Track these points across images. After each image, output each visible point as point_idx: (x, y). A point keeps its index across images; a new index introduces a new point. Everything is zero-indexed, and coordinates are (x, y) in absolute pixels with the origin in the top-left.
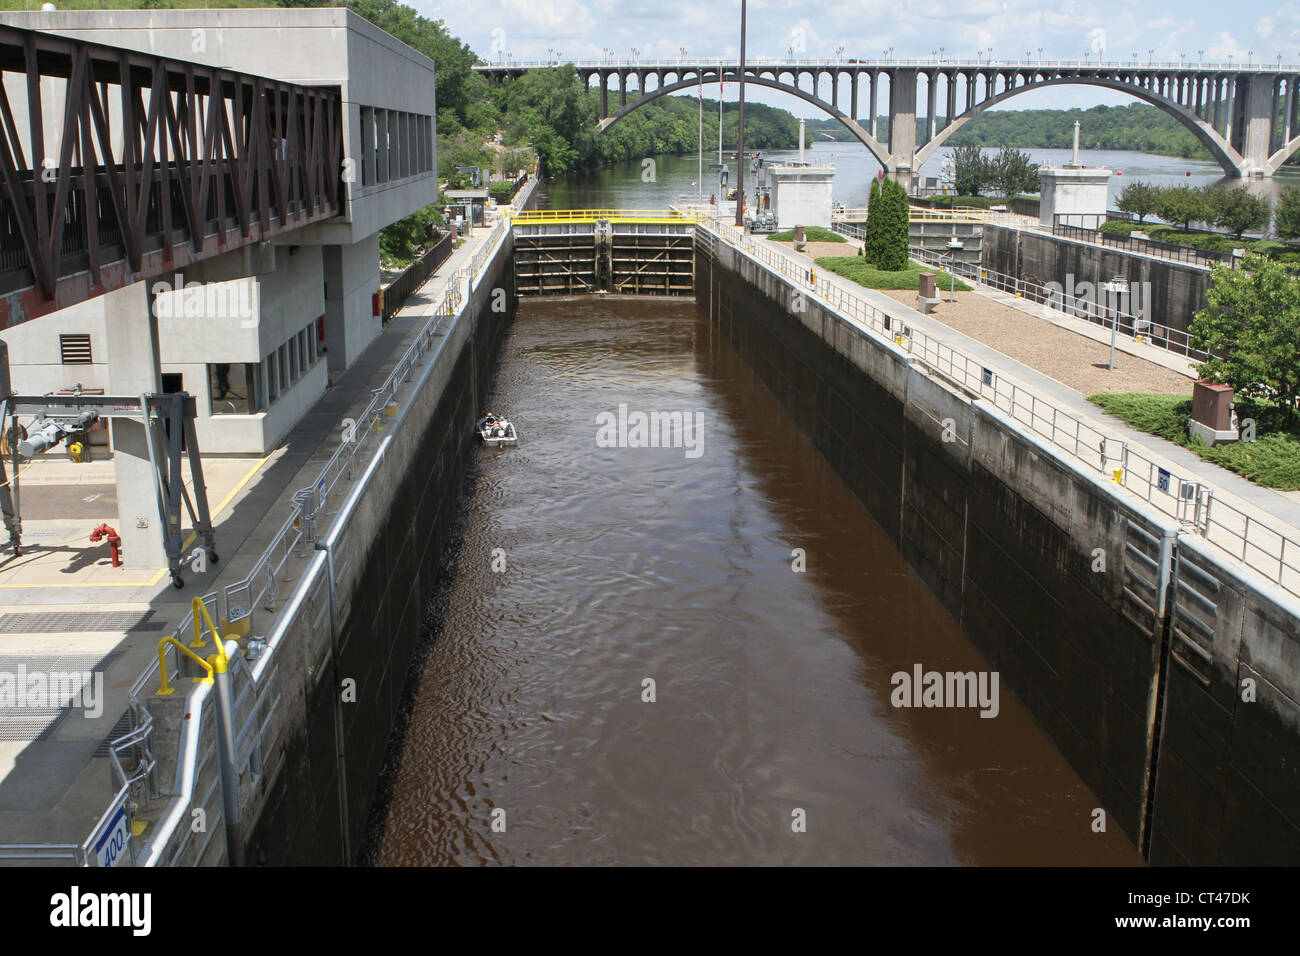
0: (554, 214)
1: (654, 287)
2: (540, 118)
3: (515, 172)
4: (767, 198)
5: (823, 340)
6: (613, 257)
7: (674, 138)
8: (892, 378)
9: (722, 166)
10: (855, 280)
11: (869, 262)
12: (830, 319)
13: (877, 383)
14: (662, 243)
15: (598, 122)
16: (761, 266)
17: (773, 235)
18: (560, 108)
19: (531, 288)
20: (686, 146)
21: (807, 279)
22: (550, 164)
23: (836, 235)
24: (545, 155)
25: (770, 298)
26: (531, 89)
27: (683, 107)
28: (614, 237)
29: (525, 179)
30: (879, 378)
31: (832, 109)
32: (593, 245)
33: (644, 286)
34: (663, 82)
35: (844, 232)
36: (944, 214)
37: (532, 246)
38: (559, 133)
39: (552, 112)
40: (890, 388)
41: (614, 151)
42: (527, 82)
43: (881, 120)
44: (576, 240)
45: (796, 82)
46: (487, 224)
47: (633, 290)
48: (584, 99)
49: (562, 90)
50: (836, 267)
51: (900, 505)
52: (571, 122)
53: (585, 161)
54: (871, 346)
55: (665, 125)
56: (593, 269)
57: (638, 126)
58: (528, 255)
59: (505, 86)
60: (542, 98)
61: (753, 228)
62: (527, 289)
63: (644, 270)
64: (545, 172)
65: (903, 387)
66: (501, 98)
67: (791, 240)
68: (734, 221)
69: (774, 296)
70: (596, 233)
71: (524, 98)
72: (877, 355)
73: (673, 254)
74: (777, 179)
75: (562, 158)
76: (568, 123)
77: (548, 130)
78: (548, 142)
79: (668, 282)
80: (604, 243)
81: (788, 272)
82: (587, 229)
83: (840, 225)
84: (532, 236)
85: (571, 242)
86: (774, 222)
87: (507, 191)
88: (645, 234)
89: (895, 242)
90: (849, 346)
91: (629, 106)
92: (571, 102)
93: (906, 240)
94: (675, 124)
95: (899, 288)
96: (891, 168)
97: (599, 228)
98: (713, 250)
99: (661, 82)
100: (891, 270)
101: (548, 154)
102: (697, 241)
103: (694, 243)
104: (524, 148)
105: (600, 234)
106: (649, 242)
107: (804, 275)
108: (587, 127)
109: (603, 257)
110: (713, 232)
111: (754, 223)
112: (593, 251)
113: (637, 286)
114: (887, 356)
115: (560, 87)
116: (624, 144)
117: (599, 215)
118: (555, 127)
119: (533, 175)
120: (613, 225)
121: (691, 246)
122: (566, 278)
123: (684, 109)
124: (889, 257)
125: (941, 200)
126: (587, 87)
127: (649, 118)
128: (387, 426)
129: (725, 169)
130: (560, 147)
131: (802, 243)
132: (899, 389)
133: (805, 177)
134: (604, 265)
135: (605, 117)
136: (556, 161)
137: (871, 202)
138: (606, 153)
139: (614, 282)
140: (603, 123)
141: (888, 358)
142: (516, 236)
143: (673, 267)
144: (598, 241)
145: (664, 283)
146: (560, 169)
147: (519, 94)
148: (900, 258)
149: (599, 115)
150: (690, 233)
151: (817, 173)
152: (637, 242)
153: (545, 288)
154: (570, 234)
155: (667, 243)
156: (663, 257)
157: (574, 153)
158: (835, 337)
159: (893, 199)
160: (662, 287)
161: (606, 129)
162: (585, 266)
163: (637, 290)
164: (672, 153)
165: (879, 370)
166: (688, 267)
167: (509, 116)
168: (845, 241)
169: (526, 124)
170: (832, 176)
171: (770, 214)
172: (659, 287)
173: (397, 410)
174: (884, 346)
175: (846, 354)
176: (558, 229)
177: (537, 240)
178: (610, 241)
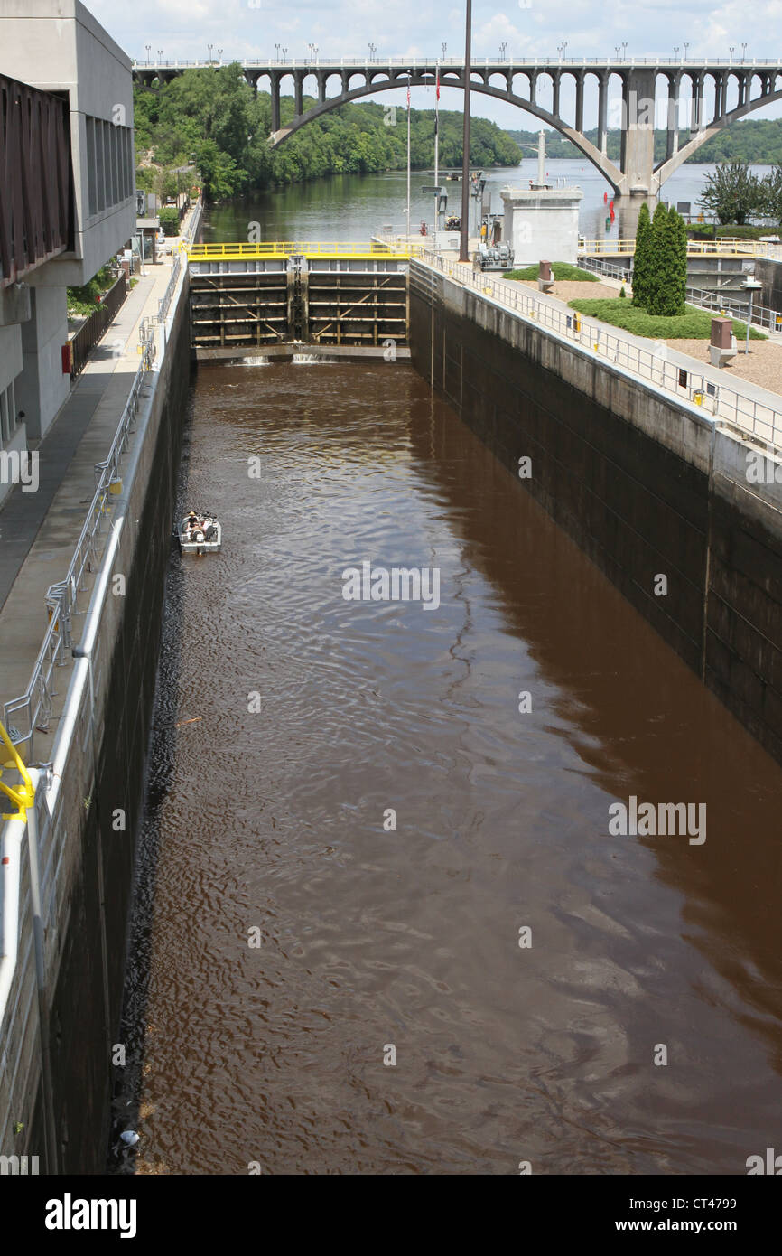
0: (221, 248)
1: (359, 336)
2: (200, 129)
3: (175, 195)
4: (497, 227)
5: (594, 398)
6: (309, 301)
7: (356, 155)
8: (692, 445)
9: (439, 189)
10: (624, 327)
11: (637, 305)
12: (603, 374)
13: (671, 451)
14: (368, 282)
15: (269, 134)
16: (504, 311)
17: (509, 273)
18: (225, 117)
19: (211, 338)
20: (371, 164)
21: (569, 325)
22: (213, 186)
23: (585, 273)
24: (208, 177)
25: (517, 348)
26: (188, 94)
27: (366, 116)
28: (311, 276)
29: (187, 206)
30: (674, 445)
31: (553, 119)
32: (285, 285)
33: (347, 335)
34: (348, 86)
35: (594, 269)
36: (706, 247)
37: (213, 288)
38: (223, 149)
39: (215, 123)
40: (688, 457)
41: (286, 171)
42: (183, 86)
43: (612, 134)
44: (265, 279)
45: (509, 85)
46: (158, 260)
47: (334, 339)
48: (253, 107)
49: (226, 95)
50: (600, 312)
51: (702, 595)
52: (237, 135)
53: (253, 182)
54: (662, 406)
55: (345, 138)
56: (286, 315)
57: (313, 140)
58: (206, 298)
59: (155, 91)
60: (202, 105)
61: (483, 265)
62: (206, 339)
63: (348, 316)
64: (208, 197)
65: (707, 456)
66: (150, 105)
67: (534, 278)
68: (458, 256)
69: (523, 347)
70: (289, 271)
71: (179, 105)
72: (671, 418)
73: (383, 296)
74: (511, 204)
75: (228, 179)
76: (234, 137)
77: (211, 145)
78: (211, 160)
79: (376, 331)
80: (297, 283)
81: (542, 318)
82: (278, 265)
83: (588, 260)
84: (212, 274)
85: (258, 282)
86: (510, 257)
87: (174, 220)
88: (348, 272)
89: (672, 281)
90: (631, 407)
91: (306, 115)
92: (237, 111)
93: (683, 279)
94: (357, 138)
95: (679, 337)
96: (624, 191)
97: (292, 265)
98: (434, 291)
99: (346, 85)
100: (665, 315)
101: (211, 175)
102: (412, 280)
103: (408, 283)
104: (184, 168)
105: (294, 272)
106: (352, 282)
107: (564, 321)
108: (257, 141)
109: (297, 300)
110: (435, 268)
111: (485, 259)
112: (285, 292)
113: (339, 335)
114: (684, 418)
115: (223, 93)
116: (297, 161)
117: (293, 249)
118: (218, 142)
119: (197, 201)
120: (309, 261)
121: (404, 286)
122: (254, 325)
123: (367, 118)
124: (663, 300)
125: (700, 230)
126: (255, 92)
127: (325, 130)
128: (114, 506)
129: (444, 192)
130: (224, 166)
131: (549, 282)
132: (701, 458)
133: (545, 202)
134: (298, 310)
135: (277, 129)
136: (220, 183)
137: (639, 233)
138: (277, 173)
139: (311, 331)
140: (276, 136)
141: (687, 422)
142: (193, 275)
143: (382, 311)
144: (291, 281)
145: (372, 332)
146: (225, 192)
147: (174, 100)
148: (677, 300)
149: (270, 126)
150: (402, 270)
151: (560, 197)
152: (338, 281)
153: (228, 338)
154: (258, 273)
155: (376, 282)
156: (370, 300)
157: (242, 173)
158: (610, 396)
159: (668, 229)
160: (370, 336)
161: (279, 144)
162: (276, 311)
163: (339, 340)
164: (354, 172)
165: (673, 434)
166: (399, 312)
167: (160, 129)
168: (597, 280)
169: (183, 137)
170: (577, 200)
171: (504, 248)
172: (366, 336)
173: (122, 486)
174: (681, 407)
175: (626, 414)
176: (242, 266)
177: (217, 279)
178: (305, 281)
